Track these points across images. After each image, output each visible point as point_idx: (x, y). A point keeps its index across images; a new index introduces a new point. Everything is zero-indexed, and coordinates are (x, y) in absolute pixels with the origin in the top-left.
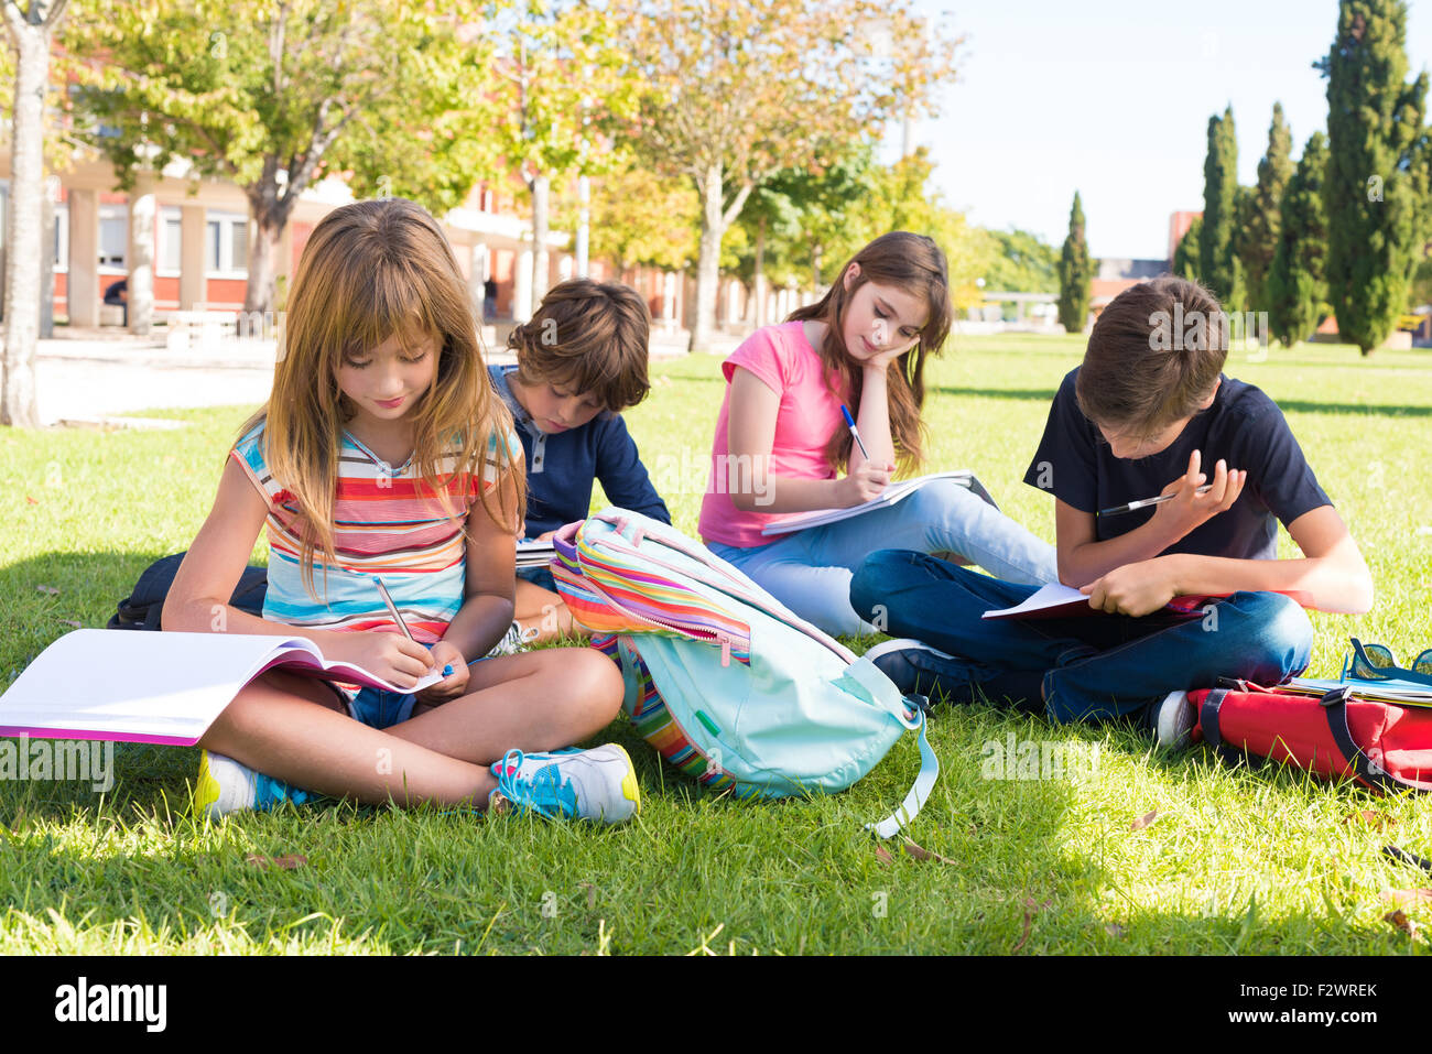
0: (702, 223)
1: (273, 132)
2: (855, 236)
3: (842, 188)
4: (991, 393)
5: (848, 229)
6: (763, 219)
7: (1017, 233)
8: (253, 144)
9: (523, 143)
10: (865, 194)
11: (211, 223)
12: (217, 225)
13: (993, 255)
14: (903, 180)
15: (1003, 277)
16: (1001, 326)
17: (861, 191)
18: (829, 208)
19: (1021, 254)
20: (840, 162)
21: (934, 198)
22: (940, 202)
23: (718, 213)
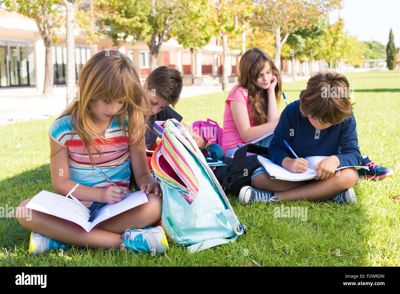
0: (275, 45)
1: (153, 27)
2: (322, 46)
3: (317, 32)
4: (367, 91)
5: (320, 44)
6: (294, 43)
7: (374, 42)
8: (148, 31)
9: (219, 25)
10: (324, 34)
11: (141, 53)
12: (144, 54)
13: (367, 49)
14: (336, 29)
15: (370, 55)
16: (369, 69)
17: (322, 33)
18: (313, 38)
19: (375, 48)
20: (316, 25)
21: (346, 33)
22: (348, 34)
23: (280, 42)
